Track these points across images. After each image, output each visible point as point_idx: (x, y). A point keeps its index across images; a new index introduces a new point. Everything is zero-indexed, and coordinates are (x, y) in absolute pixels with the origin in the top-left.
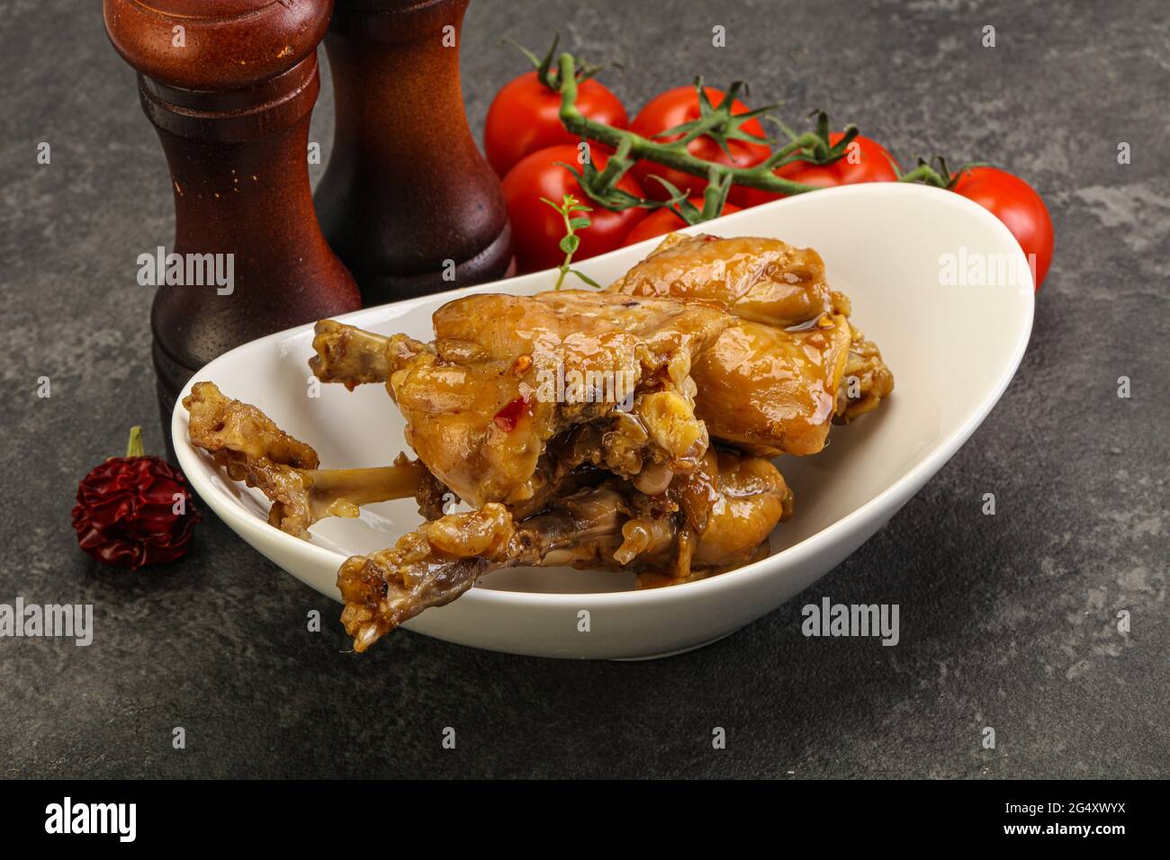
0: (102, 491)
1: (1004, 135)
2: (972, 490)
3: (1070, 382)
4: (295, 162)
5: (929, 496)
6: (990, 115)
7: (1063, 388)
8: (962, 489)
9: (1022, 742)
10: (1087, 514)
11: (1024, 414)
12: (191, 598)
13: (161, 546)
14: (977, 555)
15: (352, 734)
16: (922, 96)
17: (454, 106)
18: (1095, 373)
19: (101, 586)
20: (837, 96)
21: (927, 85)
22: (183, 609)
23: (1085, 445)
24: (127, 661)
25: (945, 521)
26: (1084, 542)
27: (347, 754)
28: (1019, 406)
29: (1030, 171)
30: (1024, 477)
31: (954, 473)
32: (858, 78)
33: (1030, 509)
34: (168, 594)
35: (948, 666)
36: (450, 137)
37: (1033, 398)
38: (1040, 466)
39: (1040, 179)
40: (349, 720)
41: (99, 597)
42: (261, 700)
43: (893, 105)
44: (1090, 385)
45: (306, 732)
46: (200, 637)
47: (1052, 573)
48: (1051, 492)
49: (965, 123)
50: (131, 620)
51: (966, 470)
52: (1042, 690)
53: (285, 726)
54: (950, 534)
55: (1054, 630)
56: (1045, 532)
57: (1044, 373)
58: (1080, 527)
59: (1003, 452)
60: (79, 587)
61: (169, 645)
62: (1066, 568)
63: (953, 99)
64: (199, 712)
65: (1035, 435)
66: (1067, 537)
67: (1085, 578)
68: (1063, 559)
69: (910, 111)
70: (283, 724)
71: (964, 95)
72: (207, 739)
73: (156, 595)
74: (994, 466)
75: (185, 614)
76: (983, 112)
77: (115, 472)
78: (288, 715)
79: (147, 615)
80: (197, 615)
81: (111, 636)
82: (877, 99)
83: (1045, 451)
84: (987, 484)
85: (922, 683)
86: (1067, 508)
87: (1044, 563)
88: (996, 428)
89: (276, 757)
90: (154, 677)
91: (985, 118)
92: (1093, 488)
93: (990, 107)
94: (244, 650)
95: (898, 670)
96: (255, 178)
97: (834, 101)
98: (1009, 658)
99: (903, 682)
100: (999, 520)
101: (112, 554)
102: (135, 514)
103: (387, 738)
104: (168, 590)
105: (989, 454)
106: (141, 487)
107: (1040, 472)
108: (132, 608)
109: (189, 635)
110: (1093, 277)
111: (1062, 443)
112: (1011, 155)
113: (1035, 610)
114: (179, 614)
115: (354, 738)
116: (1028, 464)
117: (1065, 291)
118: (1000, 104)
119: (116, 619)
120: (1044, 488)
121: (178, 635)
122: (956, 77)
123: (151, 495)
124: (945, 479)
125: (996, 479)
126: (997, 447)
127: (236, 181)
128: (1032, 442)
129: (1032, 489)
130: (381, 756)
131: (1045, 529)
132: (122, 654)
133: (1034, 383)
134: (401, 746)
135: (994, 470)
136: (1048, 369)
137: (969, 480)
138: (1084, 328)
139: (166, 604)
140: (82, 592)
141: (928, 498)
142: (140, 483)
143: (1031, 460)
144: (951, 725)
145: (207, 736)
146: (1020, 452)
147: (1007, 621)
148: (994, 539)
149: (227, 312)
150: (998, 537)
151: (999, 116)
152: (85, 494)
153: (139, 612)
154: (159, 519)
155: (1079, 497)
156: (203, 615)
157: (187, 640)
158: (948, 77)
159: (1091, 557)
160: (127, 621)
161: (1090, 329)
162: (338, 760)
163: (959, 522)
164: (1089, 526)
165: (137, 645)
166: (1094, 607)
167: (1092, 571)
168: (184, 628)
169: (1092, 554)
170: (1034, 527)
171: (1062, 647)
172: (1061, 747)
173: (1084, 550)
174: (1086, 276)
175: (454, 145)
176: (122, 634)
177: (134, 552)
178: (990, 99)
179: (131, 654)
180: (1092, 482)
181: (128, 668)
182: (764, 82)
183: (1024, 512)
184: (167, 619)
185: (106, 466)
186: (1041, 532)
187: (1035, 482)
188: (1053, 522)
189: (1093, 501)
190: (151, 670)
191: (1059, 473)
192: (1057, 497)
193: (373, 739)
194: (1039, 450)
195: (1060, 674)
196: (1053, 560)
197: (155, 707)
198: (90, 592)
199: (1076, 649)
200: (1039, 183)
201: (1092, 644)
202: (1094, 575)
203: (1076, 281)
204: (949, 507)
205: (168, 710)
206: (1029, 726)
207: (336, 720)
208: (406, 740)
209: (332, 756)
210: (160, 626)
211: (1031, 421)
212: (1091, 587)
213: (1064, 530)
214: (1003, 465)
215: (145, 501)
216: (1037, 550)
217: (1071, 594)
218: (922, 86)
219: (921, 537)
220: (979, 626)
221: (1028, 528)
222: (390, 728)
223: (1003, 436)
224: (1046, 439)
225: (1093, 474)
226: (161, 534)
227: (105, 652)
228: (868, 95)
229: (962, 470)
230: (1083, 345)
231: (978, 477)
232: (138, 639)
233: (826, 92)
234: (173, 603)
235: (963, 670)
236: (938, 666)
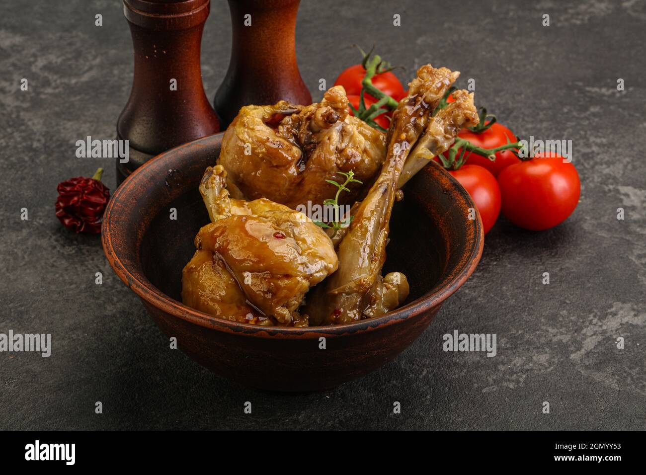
0: (68, 189)
1: (598, 154)
2: (487, 300)
3: (563, 267)
4: (187, 50)
5: (464, 297)
6: (597, 144)
7: (558, 269)
8: (482, 299)
9: (443, 412)
10: (536, 325)
11: (532, 275)
12: (97, 252)
13: (90, 223)
14: (471, 329)
15: (134, 325)
16: (568, 128)
17: (286, 51)
18: (579, 266)
19: (60, 236)
20: (526, 118)
21: (573, 124)
22: (90, 255)
23: (554, 295)
24: (53, 269)
25: (465, 310)
26: (527, 336)
27: (127, 333)
28: (532, 271)
29: (601, 172)
30: (515, 302)
31: (482, 291)
32: (541, 113)
33: (509, 316)
34: (88, 247)
35: (428, 371)
36: (281, 66)
37: (541, 269)
38: (526, 299)
39: (604, 177)
40: (136, 319)
41: (57, 240)
42: (103, 301)
43: (551, 129)
44: (572, 271)
45: (114, 319)
46: (92, 268)
47: (503, 345)
48: (524, 311)
49: (582, 144)
50: (65, 253)
51: (489, 291)
52: (467, 393)
53: (107, 314)
54: (464, 317)
55: (489, 369)
56: (511, 327)
57: (553, 260)
58: (529, 330)
59: (512, 288)
60: (50, 234)
61: (76, 268)
62: (512, 345)
63: (582, 133)
64: (72, 298)
65: (532, 285)
66: (520, 332)
67: (518, 352)
68: (512, 341)
69: (558, 133)
70: (107, 313)
71: (589, 133)
72: (69, 310)
73: (82, 247)
74: (504, 293)
75: (91, 257)
76: (594, 142)
77: (79, 182)
78: (110, 310)
79: (74, 253)
80: (95, 259)
81: (53, 257)
82: (545, 124)
83: (532, 293)
84: (495, 300)
85: (411, 375)
86: (528, 320)
87: (502, 340)
88: (515, 277)
89: (95, 325)
90: (61, 279)
91: (593, 144)
92: (546, 315)
93: (598, 141)
94: (108, 279)
95: (403, 367)
96: (165, 52)
97: (523, 120)
98: (459, 376)
99: (402, 372)
100: (491, 316)
101: (69, 222)
102: (79, 203)
103: (149, 331)
104: (89, 245)
105: (504, 288)
106: (86, 192)
107: (524, 301)
108: (68, 249)
109: (87, 266)
110: (604, 225)
111: (544, 292)
112: (596, 163)
113: (485, 359)
114: (88, 256)
115: (134, 327)
116: (521, 296)
117: (586, 228)
118: (604, 141)
119: (59, 251)
120: (522, 309)
121: (82, 265)
122: (590, 123)
123: (89, 197)
124: (476, 293)
125: (501, 299)
126: (510, 286)
127: (155, 51)
128: (529, 288)
129: (516, 307)
130: (142, 337)
131: (512, 326)
132: (53, 266)
133: (546, 263)
134: (153, 336)
135: (502, 295)
136: (556, 259)
137: (488, 296)
138: (584, 246)
139: (84, 251)
140: (51, 237)
141: (463, 298)
142: (86, 190)
143: (522, 296)
144: (413, 397)
145: (70, 309)
146: (520, 291)
147: (468, 360)
148: (484, 324)
149: (145, 118)
150: (486, 324)
151: (600, 145)
152: (60, 188)
153: (71, 251)
154: (91, 209)
155: (537, 317)
156: (98, 260)
157: (84, 268)
158: (586, 123)
159: (526, 344)
160: (63, 253)
161: (588, 247)
162: (121, 334)
163: (472, 312)
164: (534, 330)
165: (62, 264)
166: (515, 365)
167: (523, 349)
168: (86, 263)
169: (528, 342)
170: (507, 324)
171: (488, 378)
172: (460, 419)
173: (525, 340)
174: (600, 225)
175: (283, 71)
176: (58, 258)
177: (78, 223)
178: (600, 137)
179: (56, 267)
180: (547, 312)
181: (52, 272)
182: (494, 104)
183: (506, 316)
184: (81, 257)
185: (75, 179)
186: (509, 327)
187: (520, 305)
188: (517, 324)
189: (543, 320)
190: (62, 276)
191: (533, 304)
192: (526, 314)
193: (143, 330)
194: (530, 292)
195: (480, 389)
196: (507, 340)
197: (54, 291)
198: (54, 237)
199: (495, 381)
200: (602, 179)
201: (503, 380)
202: (523, 351)
203: (593, 225)
204: (471, 305)
205: (59, 293)
206: (451, 406)
207: (130, 318)
208: (156, 334)
209: (120, 332)
210: (76, 260)
211: (534, 278)
212: (519, 356)
213: (521, 329)
214: (508, 294)
215: (85, 198)
216: (502, 334)
217: (507, 356)
218: (569, 124)
219: (449, 314)
220: (454, 359)
221: (503, 323)
222: (153, 327)
223: (516, 281)
224: (536, 288)
225: (550, 309)
226: (91, 218)
227: (46, 263)
228: (541, 121)
229: (487, 291)
230: (579, 253)
231: (493, 296)
232: (64, 262)
233: (521, 116)
234: (88, 251)
235: (434, 375)
236: (423, 370)
